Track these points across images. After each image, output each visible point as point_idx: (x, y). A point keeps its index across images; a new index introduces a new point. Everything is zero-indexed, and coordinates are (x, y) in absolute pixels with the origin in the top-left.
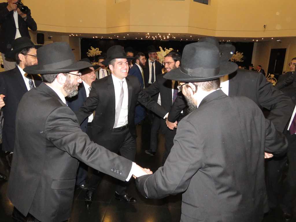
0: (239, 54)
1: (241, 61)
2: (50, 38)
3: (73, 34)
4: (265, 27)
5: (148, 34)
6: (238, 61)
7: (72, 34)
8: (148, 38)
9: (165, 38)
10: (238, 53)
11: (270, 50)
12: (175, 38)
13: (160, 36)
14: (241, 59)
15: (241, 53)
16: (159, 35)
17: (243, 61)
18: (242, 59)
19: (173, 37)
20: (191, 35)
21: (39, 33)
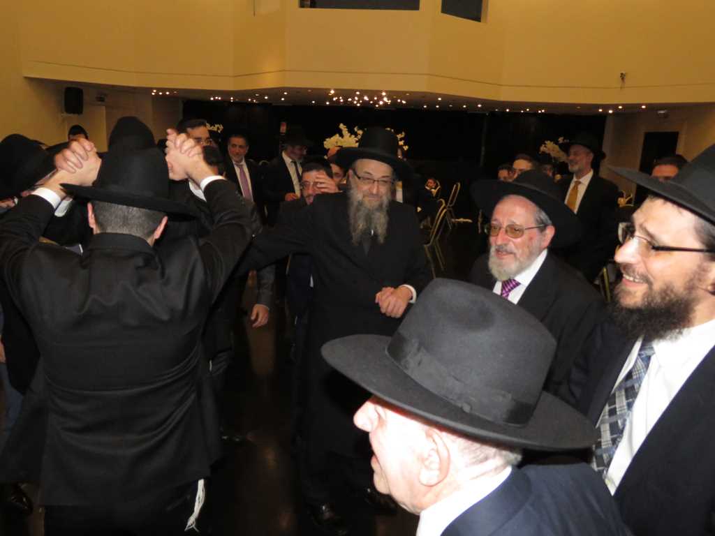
2: (101, 99)
3: (158, 90)
4: (623, 79)
5: (332, 92)
6: (561, 161)
7: (155, 91)
11: (641, 140)
12: (404, 102)
13: (366, 98)
19: (399, 101)
20: (440, 95)
21: (70, 86)
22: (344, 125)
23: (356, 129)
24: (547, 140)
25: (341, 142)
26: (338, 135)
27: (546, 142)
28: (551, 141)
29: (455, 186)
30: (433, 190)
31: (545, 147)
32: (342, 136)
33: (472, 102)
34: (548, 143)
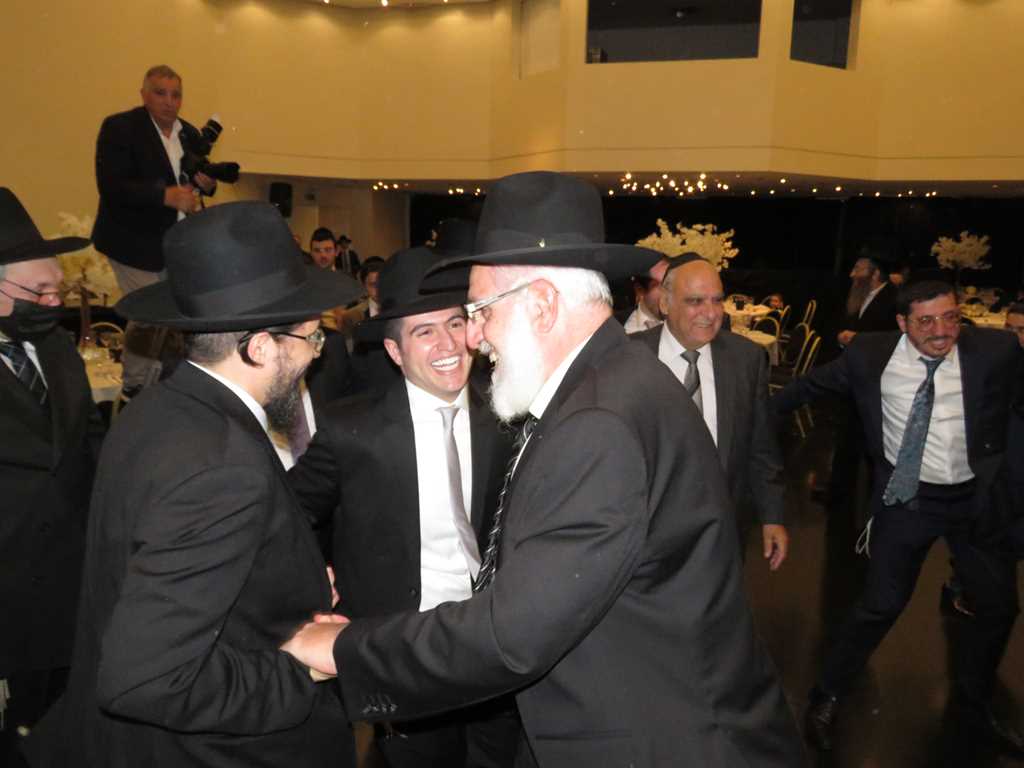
0: (973, 240)
1: (983, 268)
2: (311, 197)
3: (385, 182)
5: (629, 176)
6: (967, 266)
7: (381, 184)
8: (630, 188)
9: (690, 190)
10: (968, 236)
12: (726, 187)
13: (672, 184)
14: (981, 259)
15: (980, 237)
16: (668, 181)
17: (988, 267)
18: (984, 259)
19: (719, 186)
20: (783, 175)
21: (274, 181)
22: (663, 220)
23: (678, 226)
24: (942, 236)
25: (659, 245)
26: (655, 235)
27: (940, 239)
28: (949, 237)
29: (810, 305)
30: (780, 311)
31: (940, 246)
32: (659, 235)
33: (826, 184)
34: (943, 240)
